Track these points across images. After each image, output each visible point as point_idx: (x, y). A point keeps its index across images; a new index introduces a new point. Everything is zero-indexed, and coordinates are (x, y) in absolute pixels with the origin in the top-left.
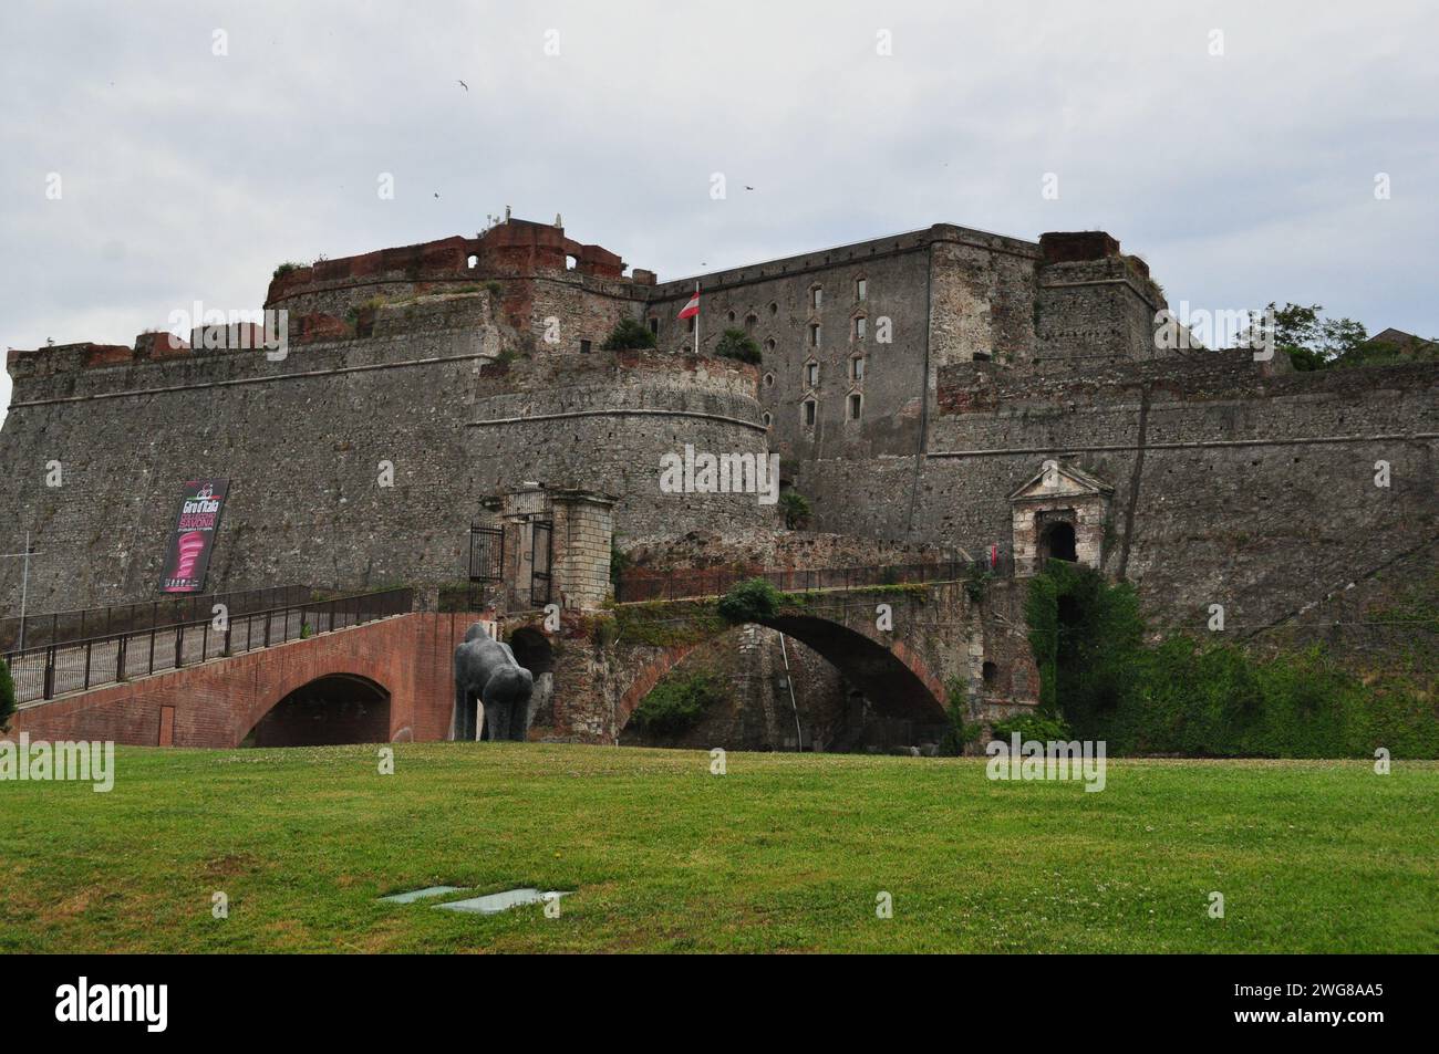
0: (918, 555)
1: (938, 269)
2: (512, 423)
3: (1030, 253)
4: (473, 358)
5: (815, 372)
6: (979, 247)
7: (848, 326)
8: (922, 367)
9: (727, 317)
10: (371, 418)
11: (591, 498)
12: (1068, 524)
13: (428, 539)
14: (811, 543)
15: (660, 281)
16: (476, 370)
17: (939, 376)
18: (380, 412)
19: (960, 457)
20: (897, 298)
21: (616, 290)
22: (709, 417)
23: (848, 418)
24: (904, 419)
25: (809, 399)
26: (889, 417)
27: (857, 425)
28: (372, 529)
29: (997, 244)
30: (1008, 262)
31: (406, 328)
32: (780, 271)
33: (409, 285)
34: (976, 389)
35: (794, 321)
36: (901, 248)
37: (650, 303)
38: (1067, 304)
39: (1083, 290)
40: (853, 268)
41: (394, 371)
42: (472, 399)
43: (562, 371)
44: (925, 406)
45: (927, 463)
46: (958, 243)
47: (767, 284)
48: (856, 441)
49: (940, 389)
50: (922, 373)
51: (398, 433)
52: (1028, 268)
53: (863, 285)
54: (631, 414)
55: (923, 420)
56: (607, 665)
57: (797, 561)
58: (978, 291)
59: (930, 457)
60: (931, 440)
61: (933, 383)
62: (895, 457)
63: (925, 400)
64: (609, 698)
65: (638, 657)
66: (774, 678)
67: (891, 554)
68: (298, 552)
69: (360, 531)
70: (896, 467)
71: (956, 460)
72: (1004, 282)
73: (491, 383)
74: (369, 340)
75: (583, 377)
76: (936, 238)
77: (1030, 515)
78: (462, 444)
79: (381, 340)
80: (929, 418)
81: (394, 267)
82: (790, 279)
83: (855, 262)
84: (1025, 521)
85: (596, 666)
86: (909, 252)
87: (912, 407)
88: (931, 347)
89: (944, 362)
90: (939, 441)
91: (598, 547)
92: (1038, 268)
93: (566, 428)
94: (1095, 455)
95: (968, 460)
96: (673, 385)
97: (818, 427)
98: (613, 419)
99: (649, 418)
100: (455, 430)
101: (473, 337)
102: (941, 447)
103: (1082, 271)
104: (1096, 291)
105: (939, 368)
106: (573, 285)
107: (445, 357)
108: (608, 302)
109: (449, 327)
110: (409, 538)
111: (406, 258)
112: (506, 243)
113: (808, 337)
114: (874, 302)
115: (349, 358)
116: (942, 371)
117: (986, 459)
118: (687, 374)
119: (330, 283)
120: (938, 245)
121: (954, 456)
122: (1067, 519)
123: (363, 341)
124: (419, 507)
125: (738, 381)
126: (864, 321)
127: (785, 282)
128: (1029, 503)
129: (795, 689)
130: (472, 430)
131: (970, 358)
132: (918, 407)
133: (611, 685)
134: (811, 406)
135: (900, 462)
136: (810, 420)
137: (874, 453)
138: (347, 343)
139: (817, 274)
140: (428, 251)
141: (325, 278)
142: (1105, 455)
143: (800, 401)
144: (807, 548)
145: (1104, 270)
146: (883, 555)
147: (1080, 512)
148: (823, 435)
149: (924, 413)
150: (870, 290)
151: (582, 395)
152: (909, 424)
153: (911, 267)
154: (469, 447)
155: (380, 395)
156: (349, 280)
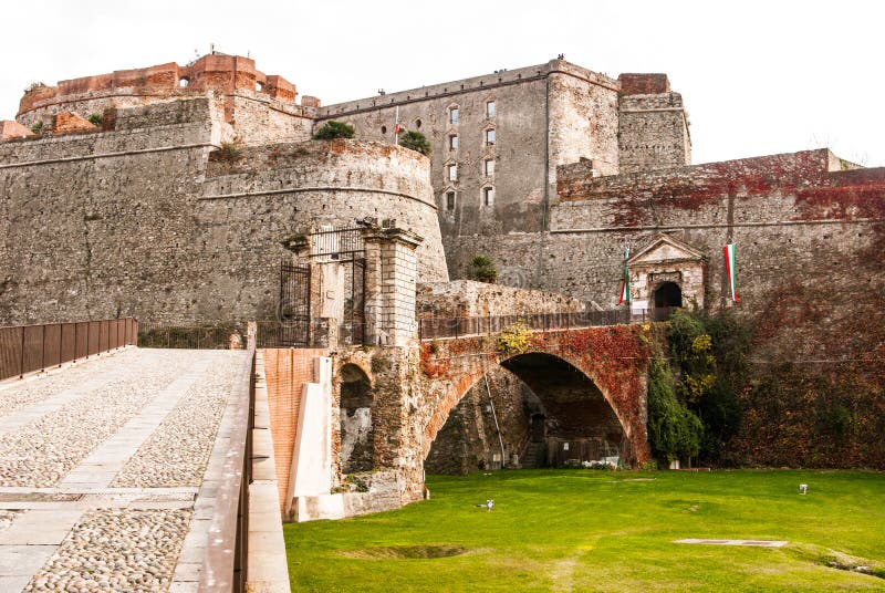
0: (566, 306)
1: (555, 93)
2: (238, 197)
3: (614, 87)
4: (202, 146)
5: (454, 170)
6: (582, 79)
7: (480, 136)
8: (543, 166)
9: (380, 130)
10: (116, 194)
12: (674, 284)
13: (168, 290)
14: (500, 294)
15: (322, 104)
16: (205, 156)
17: (558, 172)
18: (123, 189)
19: (578, 233)
20: (521, 115)
21: (292, 110)
22: (401, 195)
23: (482, 204)
24: (529, 204)
25: (450, 190)
26: (516, 204)
27: (490, 210)
28: (120, 283)
29: (593, 78)
30: (598, 91)
31: (143, 123)
32: (423, 96)
33: (136, 98)
34: (588, 182)
35: (435, 133)
36: (523, 77)
37: (316, 121)
38: (641, 125)
39: (653, 115)
40: (484, 93)
41: (134, 157)
42: (202, 178)
43: (280, 156)
44: (547, 195)
45: (550, 237)
46: (569, 74)
47: (413, 105)
48: (489, 221)
49: (559, 183)
50: (544, 170)
51: (139, 205)
52: (613, 97)
53: (492, 106)
54: (340, 190)
55: (545, 206)
56: (416, 398)
57: (491, 309)
58: (582, 110)
59: (552, 233)
60: (553, 220)
61: (553, 179)
62: (523, 233)
63: (546, 190)
64: (418, 431)
65: (437, 392)
66: (482, 405)
67: (550, 304)
68: (56, 301)
69: (109, 284)
70: (525, 240)
71: (574, 236)
72: (597, 106)
73: (218, 165)
74: (112, 133)
75: (298, 160)
76: (552, 69)
77: (643, 277)
78: (196, 214)
79: (123, 132)
80: (550, 204)
81: (125, 84)
82: (431, 101)
83: (485, 88)
84: (641, 283)
85: (411, 400)
86: (528, 80)
87: (536, 196)
88: (551, 152)
89: (562, 162)
90: (559, 221)
91: (407, 285)
92: (620, 95)
93: (285, 201)
94: (691, 231)
95: (585, 235)
96: (373, 168)
97: (458, 211)
98: (326, 194)
99: (355, 193)
100: (188, 203)
101: (201, 130)
102: (561, 225)
103: (652, 101)
104: (662, 116)
105: (558, 167)
106: (263, 103)
107: (179, 145)
108: (288, 118)
109: (180, 122)
110: (153, 290)
111: (134, 77)
112: (213, 69)
113: (447, 145)
114: (501, 118)
115: (96, 146)
116: (561, 169)
117: (601, 235)
118: (383, 160)
119: (72, 96)
120: (555, 75)
121: (572, 232)
122: (673, 279)
123: (107, 133)
124: (160, 265)
125: (418, 169)
126: (493, 132)
127: (427, 103)
128: (643, 267)
129: (496, 412)
130: (204, 203)
131: (578, 161)
132: (541, 196)
133: (420, 418)
134: (451, 195)
135: (525, 238)
136: (450, 206)
137: (506, 231)
138: (94, 135)
139: (454, 97)
140: (151, 73)
141: (67, 91)
142: (700, 231)
143: (441, 192)
144: (498, 298)
145: (668, 100)
146: (545, 306)
147: (686, 274)
148: (461, 217)
149: (546, 200)
150: (498, 109)
151: (298, 175)
152: (534, 209)
153: (532, 92)
154: (202, 217)
155: (123, 176)
156: (86, 95)
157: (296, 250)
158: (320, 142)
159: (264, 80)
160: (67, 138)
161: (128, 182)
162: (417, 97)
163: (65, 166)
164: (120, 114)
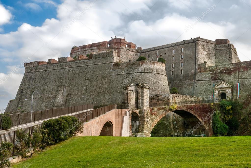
0: (197, 99)
1: (197, 46)
2: (119, 74)
3: (214, 43)
4: (112, 63)
5: (173, 65)
6: (204, 42)
7: (180, 56)
8: (195, 64)
9: (156, 55)
10: (92, 74)
11: (145, 87)
12: (225, 93)
13: (104, 96)
14: (178, 96)
15: (143, 49)
16: (112, 65)
17: (198, 66)
18: (94, 73)
19: (203, 81)
20: (189, 51)
21: (135, 51)
22: (157, 73)
23: (180, 74)
24: (191, 74)
25: (173, 70)
26: (188, 73)
27: (182, 75)
28: (93, 94)
29: (208, 41)
30: (209, 45)
31: (99, 57)
32: (166, 47)
33: (97, 50)
34: (205, 68)
35: (169, 56)
36: (190, 42)
37: (141, 53)
38: (221, 52)
39: (224, 50)
40: (181, 46)
41: (96, 65)
42: (112, 70)
43: (129, 65)
44: (195, 71)
45: (196, 82)
46: (201, 41)
47: (164, 49)
48: (182, 78)
49: (198, 68)
50: (195, 65)
51: (98, 76)
52: (213, 46)
53: (182, 49)
54: (142, 73)
55: (195, 74)
56: (149, 119)
57: (176, 100)
58: (204, 50)
59: (196, 81)
60: (197, 77)
61: (197, 67)
62: (190, 81)
63: (195, 70)
64: (149, 126)
65: (154, 118)
66: (173, 122)
67: (192, 99)
68: (79, 99)
69: (91, 95)
70: (190, 83)
71: (202, 81)
72: (209, 48)
73: (115, 67)
74: (92, 60)
75: (133, 66)
76: (197, 40)
77: (217, 92)
78: (110, 79)
79: (94, 59)
80: (196, 73)
81: (95, 46)
82: (168, 48)
83: (181, 45)
84: (216, 93)
85: (147, 119)
86: (191, 43)
87: (193, 71)
88: (196, 60)
89: (199, 63)
90: (198, 78)
92: (215, 45)
94: (229, 80)
95: (204, 81)
96: (150, 67)
97: (174, 75)
98: (139, 74)
99: (146, 73)
100: (109, 76)
101: (111, 59)
102: (199, 79)
103: (224, 46)
104: (226, 50)
105: (198, 64)
106: (127, 50)
107: (106, 62)
108: (134, 53)
109: (107, 57)
110: (101, 96)
111: (97, 45)
112: (115, 42)
113: (172, 59)
114: (185, 52)
115: (88, 63)
116: (199, 65)
117: (208, 81)
118: (153, 65)
119: (83, 50)
120: (197, 41)
121: (201, 80)
122: (224, 92)
123: (90, 60)
124: (102, 90)
125: (162, 67)
126: (183, 56)
127: (167, 49)
128: (217, 89)
129: (177, 124)
130: (112, 76)
131: (203, 63)
132: (194, 71)
133: (149, 123)
134: (173, 71)
135: (190, 82)
136: (173, 74)
137: (186, 80)
138: (87, 60)
139: (174, 47)
140: (101, 44)
141: (81, 49)
142: (231, 80)
143: (171, 71)
144: (178, 97)
145: (227, 46)
146: (191, 99)
147: (227, 91)
148: (175, 77)
149: (195, 72)
150: (184, 50)
151: (133, 69)
152: (192, 75)
153: (192, 46)
154: (111, 79)
155: (94, 70)
156: (86, 49)
157: (125, 89)
158: (138, 61)
159: (128, 44)
160: (81, 61)
161: (95, 71)
162: (165, 47)
163: (81, 67)
164: (93, 55)
